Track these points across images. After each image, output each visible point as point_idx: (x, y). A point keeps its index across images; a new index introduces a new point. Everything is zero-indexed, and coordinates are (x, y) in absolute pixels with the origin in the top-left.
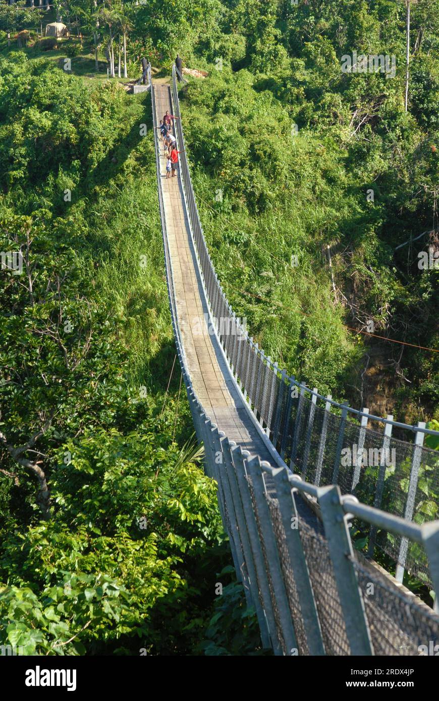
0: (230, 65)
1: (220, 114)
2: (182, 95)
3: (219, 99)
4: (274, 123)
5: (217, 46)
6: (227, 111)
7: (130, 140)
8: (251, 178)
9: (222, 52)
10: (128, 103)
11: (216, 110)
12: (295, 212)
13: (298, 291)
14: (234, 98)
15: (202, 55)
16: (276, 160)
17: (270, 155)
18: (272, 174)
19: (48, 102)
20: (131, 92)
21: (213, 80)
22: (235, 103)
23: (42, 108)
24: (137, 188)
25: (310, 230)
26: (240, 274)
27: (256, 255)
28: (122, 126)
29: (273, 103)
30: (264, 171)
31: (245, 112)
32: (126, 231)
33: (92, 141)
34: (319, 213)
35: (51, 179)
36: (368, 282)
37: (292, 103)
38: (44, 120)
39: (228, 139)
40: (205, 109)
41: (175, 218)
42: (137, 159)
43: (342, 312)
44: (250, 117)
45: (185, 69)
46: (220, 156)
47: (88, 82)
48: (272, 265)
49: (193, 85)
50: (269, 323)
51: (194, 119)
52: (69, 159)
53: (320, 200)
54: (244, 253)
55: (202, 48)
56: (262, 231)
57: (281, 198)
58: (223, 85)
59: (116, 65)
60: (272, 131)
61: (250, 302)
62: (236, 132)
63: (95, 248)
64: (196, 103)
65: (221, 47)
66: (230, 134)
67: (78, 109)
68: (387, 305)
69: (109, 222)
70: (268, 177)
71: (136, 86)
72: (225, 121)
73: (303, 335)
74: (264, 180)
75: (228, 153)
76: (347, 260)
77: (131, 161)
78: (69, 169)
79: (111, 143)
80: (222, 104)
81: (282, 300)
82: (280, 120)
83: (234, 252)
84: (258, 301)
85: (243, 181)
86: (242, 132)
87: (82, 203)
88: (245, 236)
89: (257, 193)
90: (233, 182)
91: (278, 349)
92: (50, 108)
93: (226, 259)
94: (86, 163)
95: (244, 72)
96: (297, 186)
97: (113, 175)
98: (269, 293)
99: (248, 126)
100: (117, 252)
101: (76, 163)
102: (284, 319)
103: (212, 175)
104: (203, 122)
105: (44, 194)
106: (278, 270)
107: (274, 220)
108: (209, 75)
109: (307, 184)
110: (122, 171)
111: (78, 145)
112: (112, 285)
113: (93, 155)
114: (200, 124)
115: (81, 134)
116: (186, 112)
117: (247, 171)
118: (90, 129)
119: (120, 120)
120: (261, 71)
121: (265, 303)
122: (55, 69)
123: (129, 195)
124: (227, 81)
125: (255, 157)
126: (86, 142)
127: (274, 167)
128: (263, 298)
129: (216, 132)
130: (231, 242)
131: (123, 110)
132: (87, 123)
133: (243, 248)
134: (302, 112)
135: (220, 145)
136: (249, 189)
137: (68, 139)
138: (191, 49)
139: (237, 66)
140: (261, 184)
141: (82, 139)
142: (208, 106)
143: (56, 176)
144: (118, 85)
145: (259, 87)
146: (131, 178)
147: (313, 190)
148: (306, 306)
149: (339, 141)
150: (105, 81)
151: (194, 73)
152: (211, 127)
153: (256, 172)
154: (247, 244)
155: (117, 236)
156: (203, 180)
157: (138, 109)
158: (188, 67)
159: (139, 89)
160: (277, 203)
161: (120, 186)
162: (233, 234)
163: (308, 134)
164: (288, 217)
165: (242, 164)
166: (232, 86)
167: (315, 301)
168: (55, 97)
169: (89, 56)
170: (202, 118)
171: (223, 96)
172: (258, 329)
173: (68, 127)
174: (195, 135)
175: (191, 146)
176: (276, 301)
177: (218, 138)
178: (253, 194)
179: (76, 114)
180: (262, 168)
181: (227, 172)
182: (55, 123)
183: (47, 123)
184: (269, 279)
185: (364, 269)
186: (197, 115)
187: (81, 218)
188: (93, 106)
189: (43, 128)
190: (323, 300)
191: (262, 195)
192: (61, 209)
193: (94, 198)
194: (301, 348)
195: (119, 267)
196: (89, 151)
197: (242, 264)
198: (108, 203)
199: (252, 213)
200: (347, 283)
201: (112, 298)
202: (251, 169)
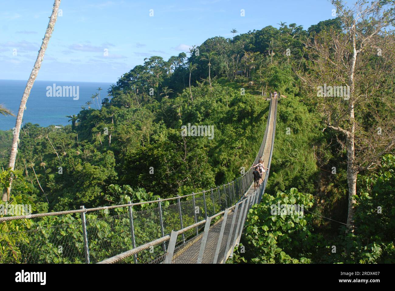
0: (294, 95)
1: (288, 107)
2: (279, 102)
3: (289, 103)
4: (302, 111)
5: (291, 90)
6: (290, 107)
7: (263, 112)
8: (295, 125)
9: (292, 91)
10: (265, 103)
11: (287, 106)
12: (306, 134)
13: (304, 154)
14: (293, 104)
15: (287, 92)
16: (302, 120)
17: (300, 119)
18: (300, 124)
19: (245, 101)
20: (266, 100)
21: (288, 99)
22: (293, 105)
23: (243, 103)
24: (265, 125)
25: (309, 139)
26: (289, 149)
27: (294, 145)
28: (263, 108)
29: (303, 105)
30: (298, 123)
31: (295, 107)
32: (260, 136)
33: (254, 112)
34: (312, 135)
35: (243, 121)
36: (324, 154)
37: (308, 106)
38: (243, 106)
39: (290, 114)
40: (285, 106)
41: (270, 133)
42: (266, 117)
43: (316, 161)
44: (296, 109)
45: (282, 95)
46: (287, 118)
47: (256, 97)
48: (298, 148)
49: (282, 99)
50: (296, 162)
51: (281, 108)
52: (248, 116)
53: (312, 131)
54: (291, 144)
55: (287, 90)
56: (296, 138)
57: (302, 130)
58: (290, 100)
59: (264, 93)
60: (301, 112)
61: (291, 156)
62: (292, 112)
63: (253, 139)
64: (282, 104)
65: (292, 90)
66: (290, 113)
67: (252, 104)
68: (328, 160)
69: (257, 133)
70: (299, 124)
71: (268, 99)
72: (290, 110)
73: (304, 166)
74: (298, 125)
75: (289, 118)
76: (319, 147)
77: (263, 118)
78: (248, 118)
79: (259, 113)
80: (289, 105)
81: (300, 157)
82: (304, 110)
83: (288, 143)
84: (293, 157)
85: (293, 125)
86: (294, 112)
87: (250, 127)
88: (291, 139)
89: (296, 129)
90: (290, 125)
91: (298, 170)
92: (245, 103)
93: (286, 145)
94: (252, 117)
95: (297, 97)
96: (307, 127)
97: (259, 121)
98: (296, 155)
99: (295, 111)
100: (258, 141)
101: (250, 117)
102: (300, 162)
103: (285, 123)
104: (284, 109)
105: (241, 125)
106: (299, 149)
107: (300, 136)
108: (288, 97)
109: (309, 127)
110: (261, 120)
111: (251, 113)
112: (255, 149)
113: (254, 116)
114: (283, 110)
115: (252, 110)
116: (279, 106)
117: (294, 123)
118: (254, 109)
119: (262, 107)
120: (302, 97)
121: (295, 157)
122: (248, 93)
123: (262, 127)
124: (292, 99)
125: (296, 119)
126: (253, 112)
127: (301, 122)
128: (294, 156)
129: (287, 112)
130: (287, 141)
131: (264, 104)
132: (254, 107)
133: (291, 142)
134: (311, 108)
135: (287, 115)
136: (294, 127)
137: (248, 111)
138: (284, 90)
139: (296, 95)
140: (297, 126)
141: (252, 111)
142: (286, 105)
143: (244, 120)
144: (263, 98)
145: (301, 101)
146: (263, 122)
147: (311, 129)
148: (306, 159)
149: (320, 117)
150: (260, 97)
151: (283, 96)
152: (286, 110)
153: (296, 123)
154: (291, 141)
155: (258, 137)
156: (282, 124)
157: (267, 104)
158: (283, 95)
159: (268, 100)
160: (301, 132)
161: (260, 124)
162: (288, 139)
163: (312, 114)
164: (303, 135)
165: (293, 121)
166: (293, 101)
167: (309, 158)
168: (246, 100)
169: (258, 91)
170: (284, 108)
171: (290, 103)
172: (292, 164)
173: (249, 108)
174: (281, 112)
175: (280, 115)
176: (298, 157)
177: (287, 114)
178: (295, 129)
179: (251, 105)
180: (298, 122)
181: (288, 123)
182: (246, 106)
183: (243, 107)
184: (296, 151)
185: (323, 151)
186: (283, 107)
187: (250, 131)
188: (256, 103)
189: (242, 108)
190: (311, 158)
191: (297, 129)
192: (244, 128)
193: (253, 126)
194: (303, 170)
195: (258, 145)
196: (253, 115)
197: (290, 147)
198: (257, 128)
199: (294, 133)
200: (318, 154)
201: (255, 152)
202: (295, 122)
